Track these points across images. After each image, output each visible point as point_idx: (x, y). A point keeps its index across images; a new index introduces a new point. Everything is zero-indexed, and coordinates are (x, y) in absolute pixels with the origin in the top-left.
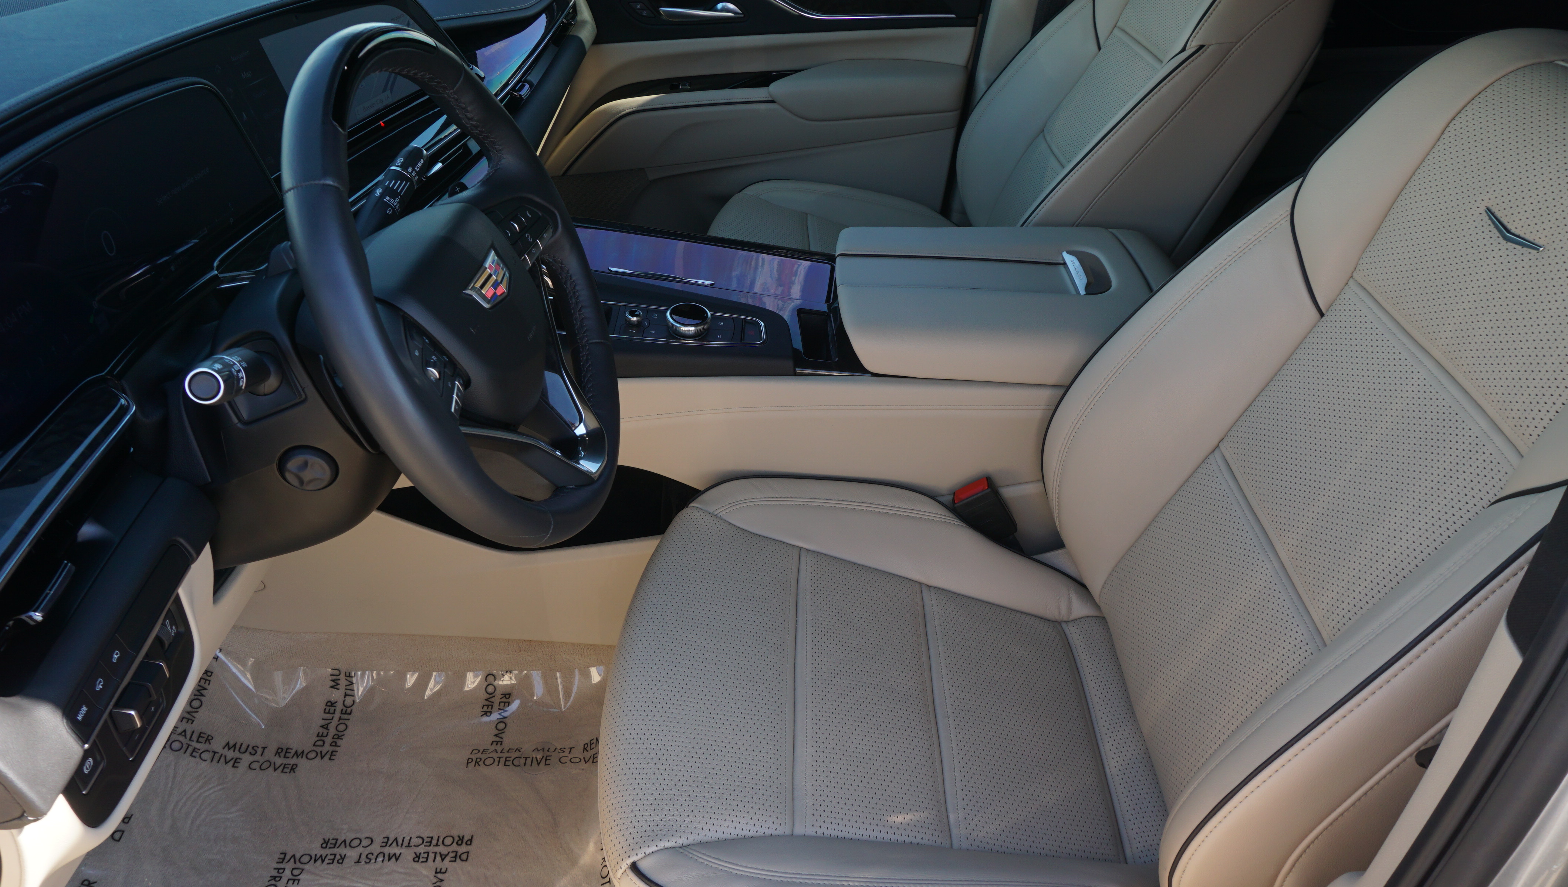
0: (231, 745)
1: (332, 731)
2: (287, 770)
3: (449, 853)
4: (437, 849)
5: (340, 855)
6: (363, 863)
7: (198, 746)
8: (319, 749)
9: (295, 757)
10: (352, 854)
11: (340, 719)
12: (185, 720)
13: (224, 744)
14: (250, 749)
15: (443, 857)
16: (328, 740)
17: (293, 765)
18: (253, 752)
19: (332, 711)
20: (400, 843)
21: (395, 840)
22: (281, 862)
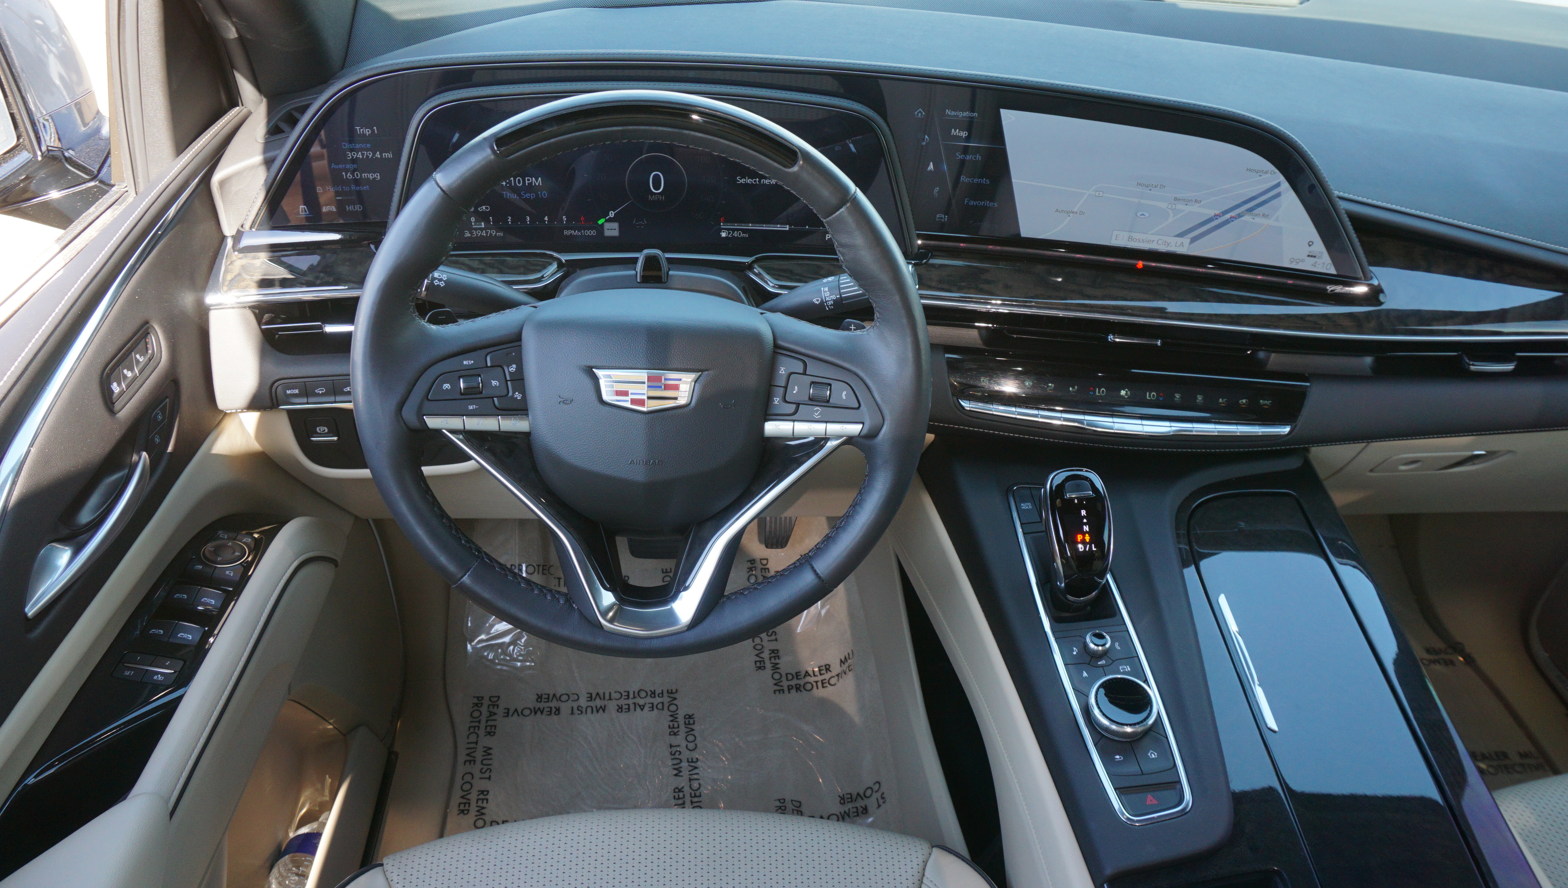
1: (803, 682)
2: (758, 665)
5: (678, 731)
6: (671, 750)
8: (784, 679)
9: (773, 665)
10: (680, 740)
11: (817, 682)
16: (794, 682)
17: (765, 667)
19: (821, 672)
20: (691, 773)
21: (696, 768)
22: (668, 693)
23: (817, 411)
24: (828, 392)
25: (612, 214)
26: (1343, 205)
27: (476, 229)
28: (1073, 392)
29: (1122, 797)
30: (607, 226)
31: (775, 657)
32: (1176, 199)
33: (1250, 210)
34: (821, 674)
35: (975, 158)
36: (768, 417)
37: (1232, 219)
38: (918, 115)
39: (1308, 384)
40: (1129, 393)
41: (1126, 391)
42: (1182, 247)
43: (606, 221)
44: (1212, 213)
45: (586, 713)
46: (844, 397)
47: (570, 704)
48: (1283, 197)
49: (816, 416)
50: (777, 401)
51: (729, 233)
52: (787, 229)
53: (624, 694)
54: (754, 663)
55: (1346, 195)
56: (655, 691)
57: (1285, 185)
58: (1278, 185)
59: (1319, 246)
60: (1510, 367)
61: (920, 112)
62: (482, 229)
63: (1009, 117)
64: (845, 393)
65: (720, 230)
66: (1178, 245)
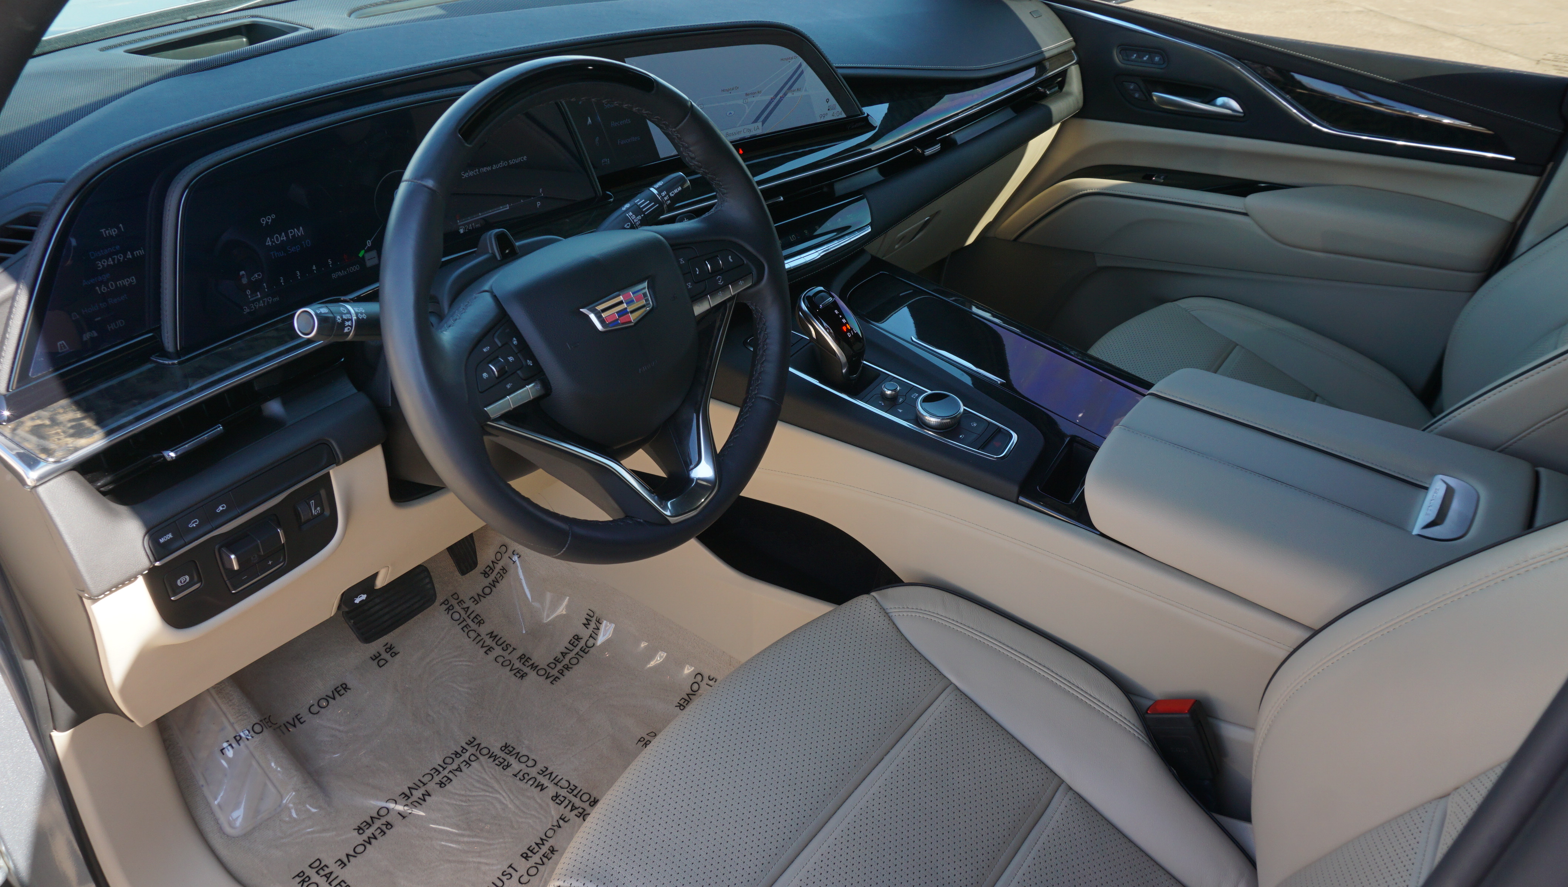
0: (494, 635)
1: (566, 661)
2: (518, 675)
3: (580, 807)
4: (573, 799)
5: (508, 763)
6: (518, 778)
7: (471, 624)
8: (549, 670)
9: (530, 667)
10: (516, 766)
11: (577, 654)
12: (473, 600)
13: (489, 631)
14: (504, 645)
15: (574, 808)
16: (560, 666)
17: (525, 673)
18: (505, 648)
19: (575, 644)
20: (551, 779)
21: (551, 773)
22: (469, 745)
23: (719, 279)
25: (369, 243)
27: (253, 302)
29: (985, 450)
30: (367, 256)
31: (526, 661)
32: (747, 95)
33: (790, 89)
34: (575, 646)
36: (692, 303)
37: (782, 98)
42: (759, 129)
43: (366, 252)
44: (768, 98)
45: (416, 808)
46: (731, 260)
47: (393, 812)
48: (805, 73)
49: (721, 283)
50: (690, 285)
52: (508, 208)
53: (432, 772)
54: (514, 676)
55: (840, 65)
56: (455, 752)
57: (804, 64)
58: (800, 65)
59: (832, 101)
60: (938, 147)
62: (258, 300)
64: (730, 257)
65: (458, 227)
66: (756, 129)
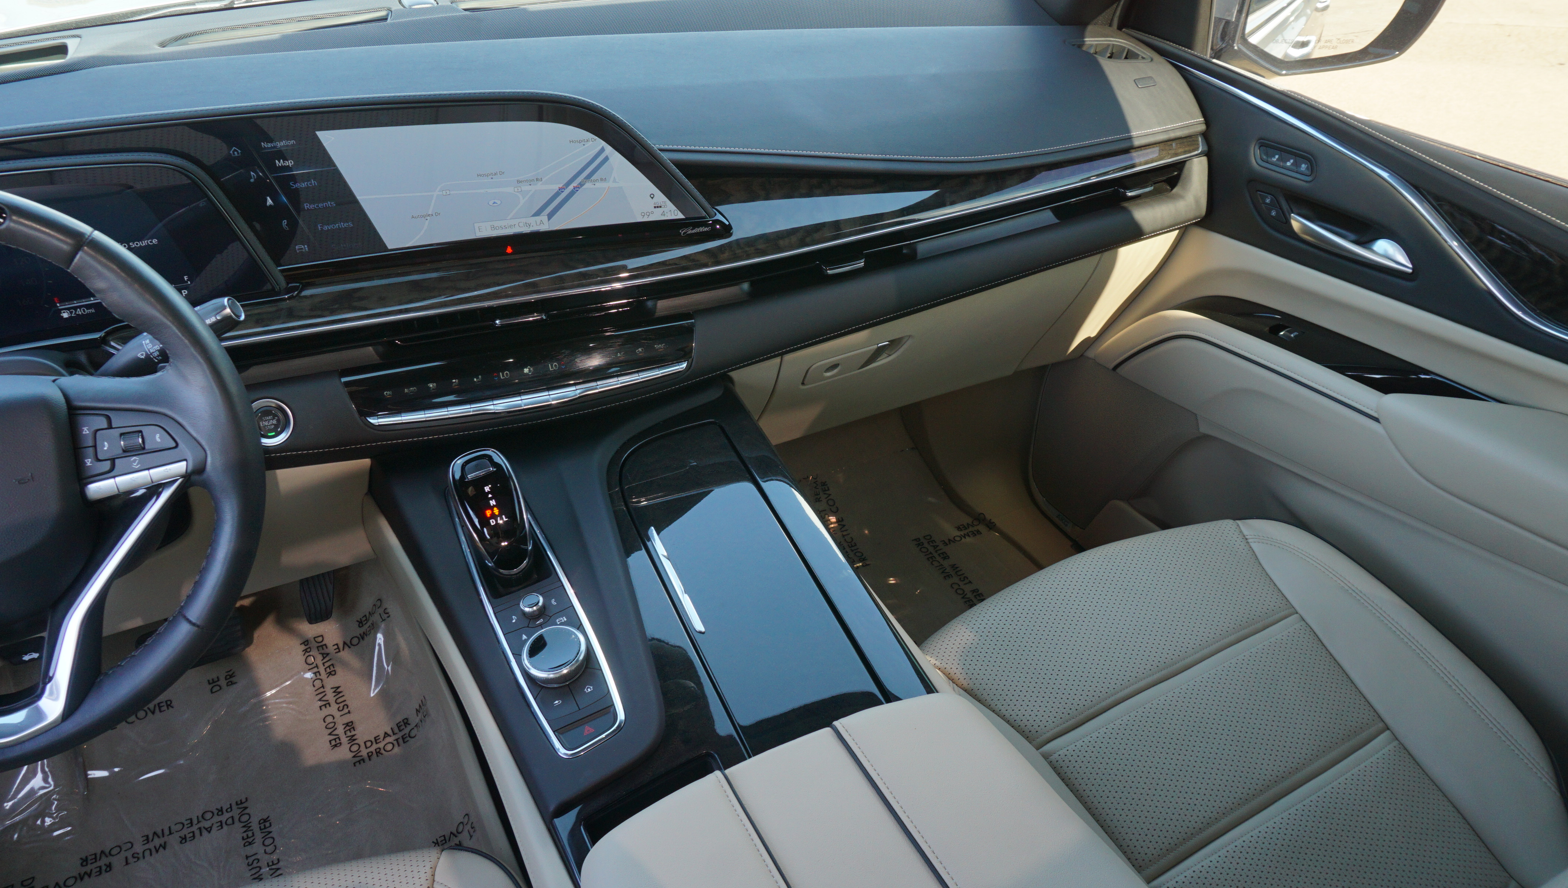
0: (338, 690)
1: (382, 744)
2: (333, 742)
5: (254, 839)
7: (322, 672)
8: (362, 748)
11: (397, 740)
14: (342, 705)
16: (373, 748)
17: (341, 743)
18: (341, 708)
19: (401, 728)
22: (237, 804)
23: (135, 460)
24: (140, 440)
26: (665, 156)
28: (479, 382)
29: (561, 736)
31: (350, 730)
32: (519, 182)
33: (589, 177)
34: (400, 731)
35: (311, 184)
36: (85, 481)
37: (576, 189)
38: (234, 154)
39: (693, 321)
40: (531, 369)
41: (529, 368)
42: (543, 225)
44: (556, 187)
45: (144, 857)
46: (158, 440)
47: (123, 854)
48: (611, 160)
49: (136, 466)
50: (89, 462)
51: (71, 313)
53: (186, 823)
54: (329, 743)
55: (666, 147)
56: (222, 807)
57: (609, 149)
58: (602, 150)
59: (660, 197)
60: (861, 264)
61: (235, 150)
63: (329, 139)
64: (158, 436)
65: (60, 311)
66: (538, 223)
